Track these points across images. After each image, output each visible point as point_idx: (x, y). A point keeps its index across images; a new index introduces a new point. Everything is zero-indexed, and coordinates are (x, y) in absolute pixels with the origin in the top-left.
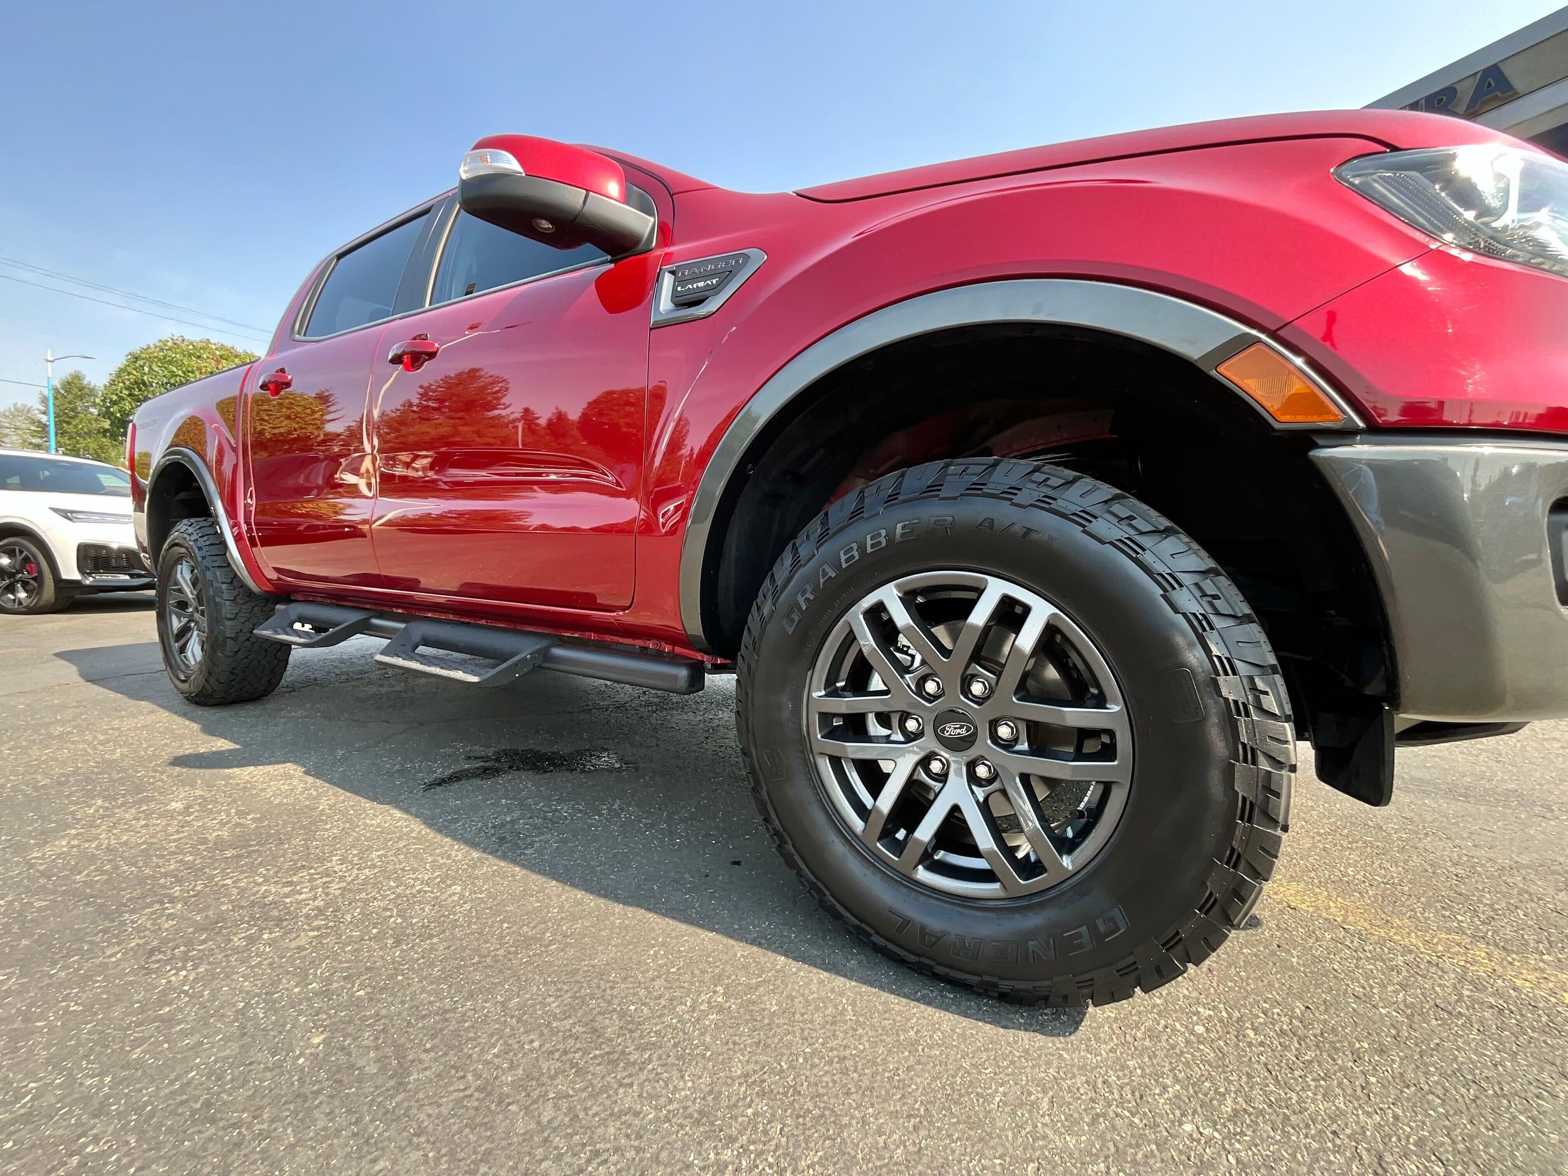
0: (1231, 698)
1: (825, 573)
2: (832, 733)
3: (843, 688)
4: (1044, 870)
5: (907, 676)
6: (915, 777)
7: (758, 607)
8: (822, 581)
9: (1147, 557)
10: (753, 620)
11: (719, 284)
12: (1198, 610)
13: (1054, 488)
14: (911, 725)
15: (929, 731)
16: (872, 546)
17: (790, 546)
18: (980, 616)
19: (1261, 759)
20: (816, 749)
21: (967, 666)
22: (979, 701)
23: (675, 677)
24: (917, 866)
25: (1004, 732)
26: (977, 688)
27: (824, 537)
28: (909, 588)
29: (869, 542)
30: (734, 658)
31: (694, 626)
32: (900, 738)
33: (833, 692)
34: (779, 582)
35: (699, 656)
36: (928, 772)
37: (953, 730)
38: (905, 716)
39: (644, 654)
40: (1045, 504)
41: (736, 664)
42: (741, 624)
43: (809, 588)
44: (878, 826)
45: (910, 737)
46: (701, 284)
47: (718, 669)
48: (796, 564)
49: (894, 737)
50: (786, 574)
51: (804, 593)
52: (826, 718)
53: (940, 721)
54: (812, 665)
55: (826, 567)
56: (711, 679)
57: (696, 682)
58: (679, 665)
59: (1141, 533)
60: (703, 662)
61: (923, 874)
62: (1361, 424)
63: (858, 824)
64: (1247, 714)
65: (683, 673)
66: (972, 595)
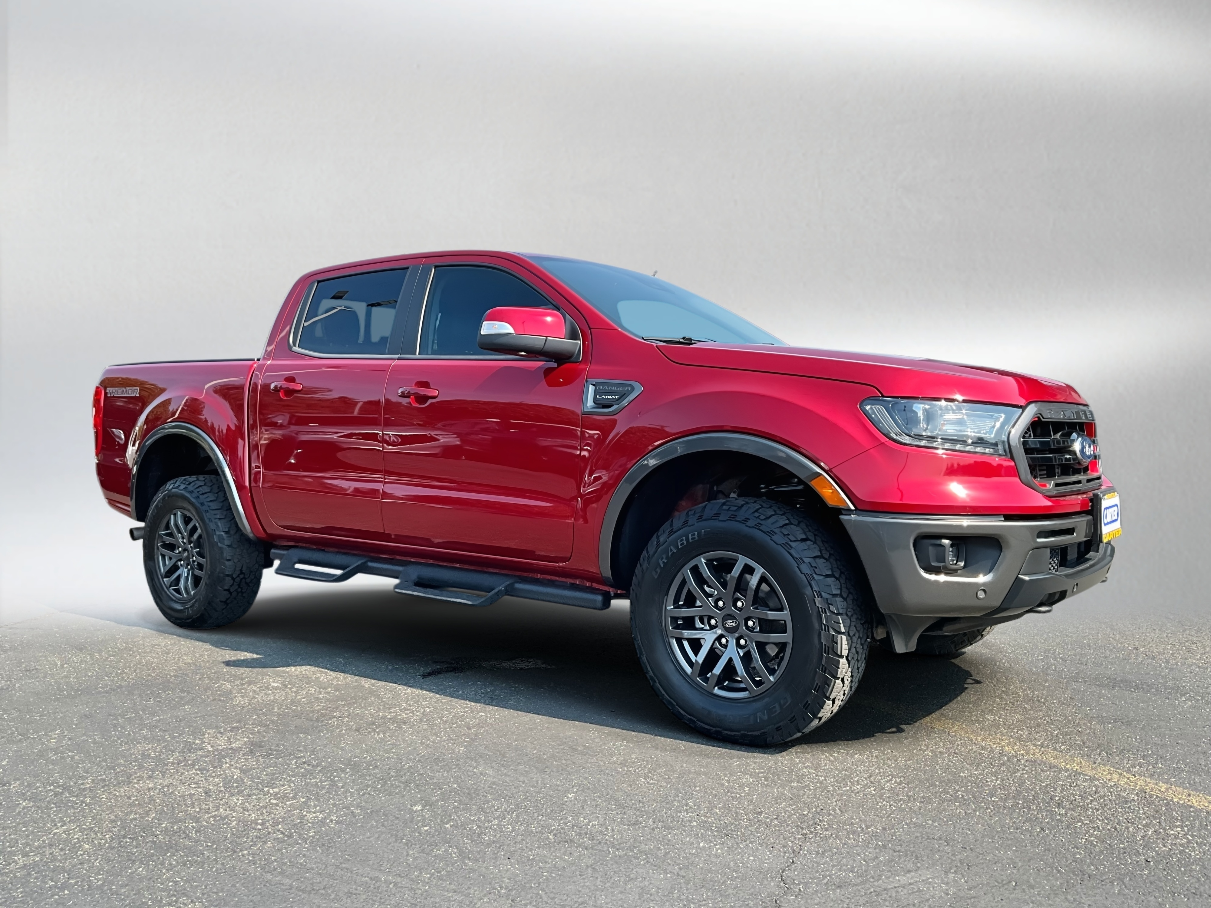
0: (820, 606)
1: (671, 550)
2: (677, 627)
3: (682, 605)
4: (763, 683)
5: (710, 599)
6: (714, 646)
7: (641, 565)
8: (670, 554)
9: (793, 552)
10: (638, 570)
11: (619, 399)
12: (809, 572)
13: (762, 520)
14: (713, 622)
15: (720, 624)
16: (692, 539)
17: (655, 535)
18: (736, 572)
19: (831, 630)
20: (669, 635)
21: (734, 593)
22: (740, 609)
23: (595, 601)
24: (714, 687)
25: (750, 623)
26: (739, 604)
27: (672, 532)
28: (709, 558)
29: (690, 537)
30: (628, 591)
31: (607, 571)
32: (708, 628)
33: (677, 606)
34: (651, 553)
35: (606, 589)
36: (720, 644)
37: (730, 624)
38: (710, 618)
39: (574, 587)
40: (757, 527)
41: (629, 594)
42: (632, 572)
43: (664, 556)
44: (698, 669)
45: (712, 627)
46: (609, 397)
47: (618, 596)
48: (658, 545)
49: (705, 628)
50: (654, 549)
51: (662, 558)
52: (674, 619)
53: (724, 620)
54: (667, 594)
55: (672, 547)
56: (615, 603)
57: (606, 604)
58: (597, 594)
59: (791, 541)
60: (609, 592)
61: (716, 691)
62: (852, 508)
63: (688, 670)
64: (826, 613)
65: (599, 598)
66: (733, 562)
